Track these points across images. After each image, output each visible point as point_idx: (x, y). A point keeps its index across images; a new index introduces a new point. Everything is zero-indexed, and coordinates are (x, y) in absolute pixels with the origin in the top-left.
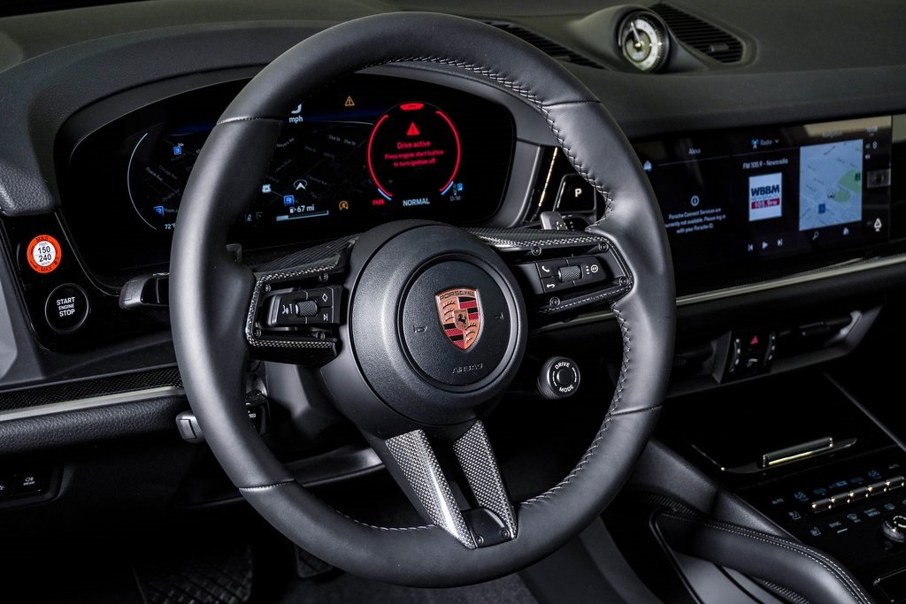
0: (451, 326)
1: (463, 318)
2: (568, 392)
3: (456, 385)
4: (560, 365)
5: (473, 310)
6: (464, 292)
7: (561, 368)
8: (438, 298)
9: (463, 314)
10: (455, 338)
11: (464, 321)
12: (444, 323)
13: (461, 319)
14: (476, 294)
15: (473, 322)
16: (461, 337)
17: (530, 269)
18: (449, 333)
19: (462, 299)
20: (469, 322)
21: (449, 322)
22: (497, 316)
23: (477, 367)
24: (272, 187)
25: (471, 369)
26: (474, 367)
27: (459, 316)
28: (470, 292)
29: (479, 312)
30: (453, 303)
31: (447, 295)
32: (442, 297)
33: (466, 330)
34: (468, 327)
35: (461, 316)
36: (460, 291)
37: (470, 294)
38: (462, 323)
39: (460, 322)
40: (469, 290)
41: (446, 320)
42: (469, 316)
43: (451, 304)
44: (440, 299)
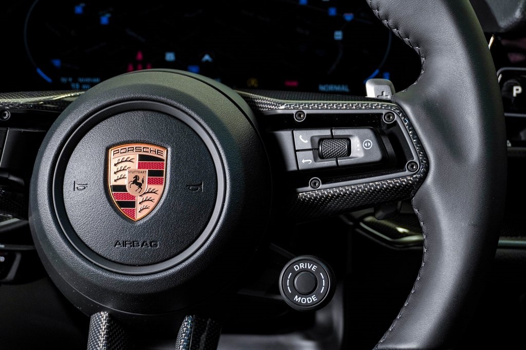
0: (122, 188)
1: (140, 181)
2: (307, 305)
4: (302, 265)
5: (157, 174)
6: (151, 150)
7: (301, 271)
8: (112, 153)
9: (141, 176)
10: (122, 204)
11: (140, 185)
12: (111, 183)
13: (136, 181)
14: (166, 155)
15: (153, 187)
16: (132, 204)
17: (286, 137)
18: (117, 196)
19: (142, 158)
20: (146, 187)
21: (120, 183)
22: (192, 186)
23: (151, 246)
24: (176, 56)
25: (142, 246)
26: (146, 244)
27: (134, 178)
28: (158, 150)
29: (164, 177)
30: (130, 161)
31: (124, 150)
32: (118, 151)
33: (141, 196)
34: (145, 193)
35: (136, 178)
36: (144, 148)
37: (158, 152)
38: (137, 187)
39: (134, 185)
40: (157, 148)
41: (115, 181)
42: (148, 180)
43: (126, 161)
44: (114, 154)
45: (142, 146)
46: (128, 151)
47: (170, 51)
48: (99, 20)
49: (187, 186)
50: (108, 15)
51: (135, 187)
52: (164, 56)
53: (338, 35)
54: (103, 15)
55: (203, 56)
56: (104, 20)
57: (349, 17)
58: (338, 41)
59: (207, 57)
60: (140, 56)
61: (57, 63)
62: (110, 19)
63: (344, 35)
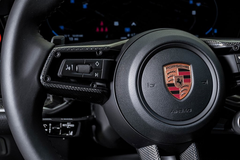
0: (173, 85)
1: (180, 81)
3: (174, 121)
5: (187, 77)
6: (183, 66)
8: (165, 68)
9: (180, 79)
10: (173, 92)
11: (180, 83)
12: (167, 82)
13: (178, 81)
14: (190, 68)
15: (187, 84)
16: (178, 92)
17: (230, 58)
18: (170, 89)
19: (180, 70)
20: (184, 84)
21: (171, 82)
22: (203, 82)
23: (188, 111)
24: (119, 23)
25: (184, 112)
26: (186, 110)
27: (177, 79)
28: (186, 66)
29: (191, 78)
30: (174, 72)
31: (171, 67)
32: (168, 67)
33: (182, 88)
34: (183, 86)
35: (178, 79)
36: (180, 65)
37: (186, 67)
38: (179, 84)
39: (178, 83)
40: (186, 65)
41: (169, 81)
42: (184, 80)
43: (173, 72)
44: (166, 69)
45: (179, 64)
46: (173, 67)
47: (116, 21)
48: (82, 6)
49: (201, 82)
50: (87, 4)
51: (178, 84)
52: (113, 23)
53: (194, 13)
54: (84, 4)
55: (132, 23)
56: (85, 6)
57: (199, 4)
58: (194, 15)
59: (134, 24)
60: (102, 24)
61: (62, 28)
62: (87, 6)
63: (197, 13)
